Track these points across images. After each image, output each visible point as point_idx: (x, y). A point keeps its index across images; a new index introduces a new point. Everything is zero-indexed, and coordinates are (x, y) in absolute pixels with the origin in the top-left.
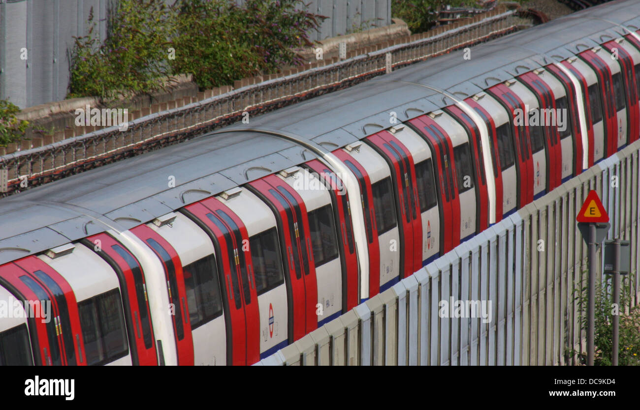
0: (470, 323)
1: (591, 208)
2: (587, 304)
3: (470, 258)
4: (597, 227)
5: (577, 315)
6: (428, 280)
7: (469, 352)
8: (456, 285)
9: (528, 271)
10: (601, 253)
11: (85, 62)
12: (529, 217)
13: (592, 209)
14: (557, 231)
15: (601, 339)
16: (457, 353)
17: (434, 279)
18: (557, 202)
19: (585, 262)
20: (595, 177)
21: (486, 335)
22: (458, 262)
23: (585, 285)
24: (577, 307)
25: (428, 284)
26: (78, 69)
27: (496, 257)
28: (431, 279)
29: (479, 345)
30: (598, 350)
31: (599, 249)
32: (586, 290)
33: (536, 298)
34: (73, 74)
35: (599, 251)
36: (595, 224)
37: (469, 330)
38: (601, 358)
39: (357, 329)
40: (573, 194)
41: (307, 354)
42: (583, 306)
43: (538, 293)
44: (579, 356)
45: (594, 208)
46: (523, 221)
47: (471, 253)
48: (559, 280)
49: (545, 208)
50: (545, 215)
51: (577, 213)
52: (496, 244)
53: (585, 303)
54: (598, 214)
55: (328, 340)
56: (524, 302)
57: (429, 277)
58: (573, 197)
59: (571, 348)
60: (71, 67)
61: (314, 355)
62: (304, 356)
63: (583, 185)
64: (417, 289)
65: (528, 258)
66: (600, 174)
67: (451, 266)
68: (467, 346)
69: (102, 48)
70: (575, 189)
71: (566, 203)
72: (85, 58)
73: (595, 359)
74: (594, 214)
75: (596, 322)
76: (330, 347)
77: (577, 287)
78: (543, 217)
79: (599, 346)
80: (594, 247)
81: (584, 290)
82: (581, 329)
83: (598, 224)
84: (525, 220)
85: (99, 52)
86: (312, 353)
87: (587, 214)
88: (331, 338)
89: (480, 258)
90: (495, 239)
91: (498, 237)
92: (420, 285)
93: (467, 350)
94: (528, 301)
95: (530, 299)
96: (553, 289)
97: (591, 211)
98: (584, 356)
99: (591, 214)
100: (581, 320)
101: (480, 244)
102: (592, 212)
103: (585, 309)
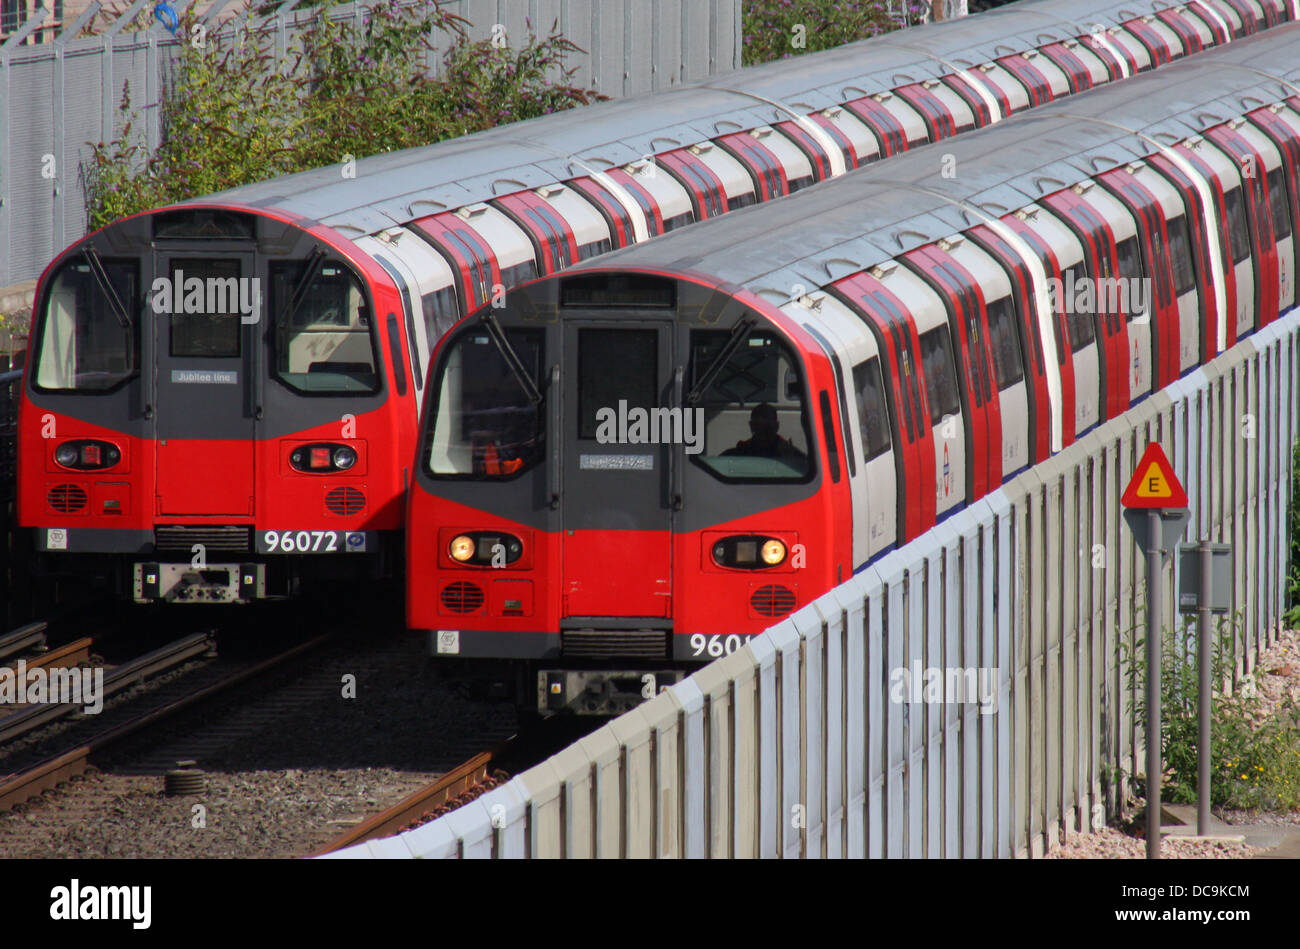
0: (907, 717)
1: (1151, 480)
2: (1146, 674)
3: (906, 584)
4: (1164, 517)
5: (1125, 697)
6: (819, 629)
7: (905, 775)
8: (877, 639)
9: (1024, 610)
10: (1173, 570)
11: (117, 194)
12: (1025, 499)
13: (1154, 482)
14: (1083, 526)
15: (1174, 745)
16: (882, 776)
17: (833, 627)
18: (1081, 468)
19: (1141, 589)
20: (1159, 417)
21: (940, 741)
22: (881, 591)
23: (1141, 634)
24: (1124, 681)
25: (821, 639)
26: (103, 208)
27: (958, 580)
28: (825, 627)
29: (925, 761)
30: (1168, 769)
31: (1169, 563)
32: (1143, 646)
33: (1041, 663)
34: (94, 218)
35: (1168, 566)
36: (1159, 510)
37: (906, 730)
38: (1176, 785)
39: (675, 730)
40: (1114, 451)
41: (574, 784)
42: (1138, 678)
43: (1045, 654)
44: (1131, 781)
45: (1157, 479)
46: (1013, 507)
47: (907, 573)
48: (1088, 625)
49: (1058, 481)
50: (1058, 493)
51: (1123, 490)
52: (958, 553)
53: (1142, 672)
54: (1164, 491)
55: (617, 754)
56: (1017, 669)
57: (823, 623)
58: (1115, 456)
59: (1115, 765)
60: (89, 205)
61: (588, 785)
62: (567, 787)
63: (1135, 431)
64: (798, 647)
65: (1025, 582)
66: (1170, 410)
67: (867, 600)
68: (902, 763)
69: (152, 164)
70: (1118, 442)
71: (1100, 468)
72: (118, 186)
73: (1162, 787)
74: (1157, 491)
75: (1163, 712)
76: (621, 769)
77: (1124, 639)
78: (1054, 497)
79: (1171, 760)
80: (1158, 557)
81: (1139, 645)
82: (1135, 724)
83: (1166, 511)
84: (1017, 504)
85: (147, 173)
86: (584, 781)
87: (1143, 491)
88: (624, 749)
89: (926, 584)
90: (957, 543)
91: (962, 539)
92: (804, 639)
93: (902, 770)
94: (1026, 669)
95: (1029, 666)
96: (1077, 644)
97: (1151, 485)
98: (1140, 781)
99: (1151, 490)
100: (1134, 707)
101: (926, 555)
102: (1154, 488)
103: (1142, 685)
